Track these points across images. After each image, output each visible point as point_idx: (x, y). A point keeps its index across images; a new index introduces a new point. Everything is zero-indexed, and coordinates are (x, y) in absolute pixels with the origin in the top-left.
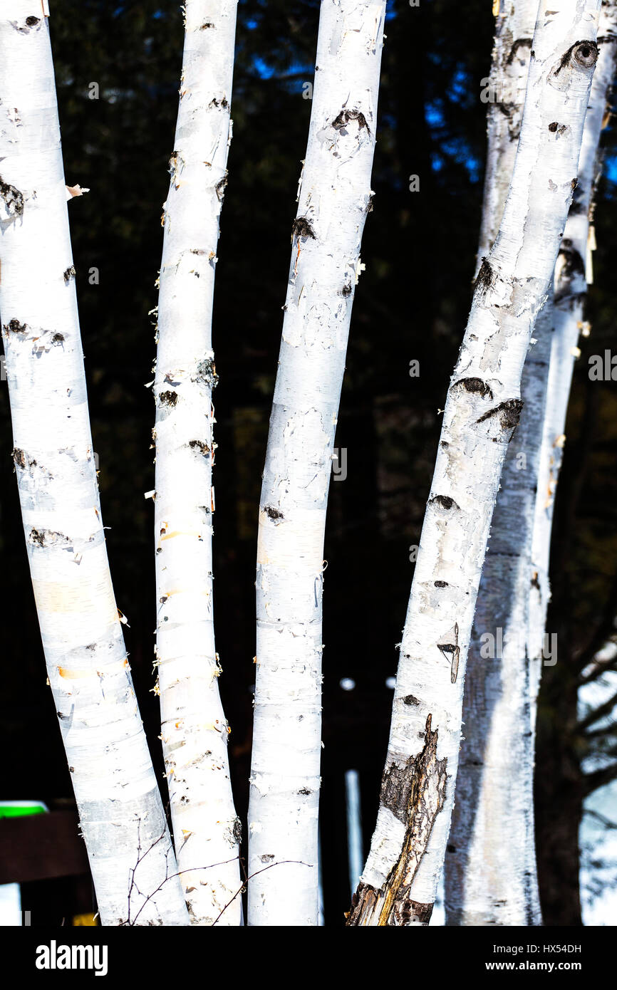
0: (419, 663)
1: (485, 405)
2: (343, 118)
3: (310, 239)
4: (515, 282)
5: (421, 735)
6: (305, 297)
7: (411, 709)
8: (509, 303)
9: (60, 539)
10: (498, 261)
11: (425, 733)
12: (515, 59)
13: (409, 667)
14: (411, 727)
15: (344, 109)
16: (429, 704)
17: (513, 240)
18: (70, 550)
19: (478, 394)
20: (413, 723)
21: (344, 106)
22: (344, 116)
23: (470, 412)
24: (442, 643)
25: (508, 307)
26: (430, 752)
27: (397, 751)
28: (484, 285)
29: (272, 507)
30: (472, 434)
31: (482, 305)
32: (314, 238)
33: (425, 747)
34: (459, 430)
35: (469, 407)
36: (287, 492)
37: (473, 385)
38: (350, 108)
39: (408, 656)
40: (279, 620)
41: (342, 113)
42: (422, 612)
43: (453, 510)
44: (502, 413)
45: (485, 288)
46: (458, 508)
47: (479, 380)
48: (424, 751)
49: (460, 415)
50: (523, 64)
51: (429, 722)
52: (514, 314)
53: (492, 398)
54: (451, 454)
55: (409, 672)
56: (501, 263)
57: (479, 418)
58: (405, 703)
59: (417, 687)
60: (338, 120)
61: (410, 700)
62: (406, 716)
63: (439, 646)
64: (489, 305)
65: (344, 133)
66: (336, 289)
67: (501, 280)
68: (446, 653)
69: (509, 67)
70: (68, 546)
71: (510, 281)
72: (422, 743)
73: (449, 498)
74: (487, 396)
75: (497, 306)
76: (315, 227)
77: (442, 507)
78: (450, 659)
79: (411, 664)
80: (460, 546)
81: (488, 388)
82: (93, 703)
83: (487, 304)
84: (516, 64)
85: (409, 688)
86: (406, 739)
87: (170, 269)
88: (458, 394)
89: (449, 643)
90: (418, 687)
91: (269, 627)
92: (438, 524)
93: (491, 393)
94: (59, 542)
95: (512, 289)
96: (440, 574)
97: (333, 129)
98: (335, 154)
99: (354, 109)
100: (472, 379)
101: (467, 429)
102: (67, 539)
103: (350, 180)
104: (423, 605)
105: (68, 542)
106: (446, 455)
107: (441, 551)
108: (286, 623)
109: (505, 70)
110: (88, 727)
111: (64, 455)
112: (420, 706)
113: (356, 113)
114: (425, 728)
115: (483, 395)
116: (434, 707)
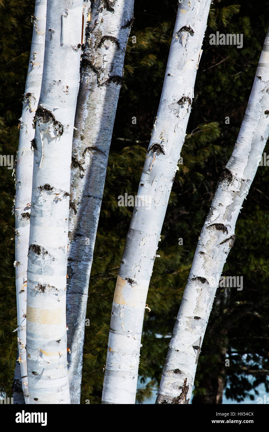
0: (183, 354)
1: (224, 236)
2: (183, 100)
3: (161, 155)
4: (242, 181)
5: (180, 388)
6: (156, 181)
7: (177, 375)
8: (239, 191)
9: (53, 289)
10: (235, 171)
11: (183, 387)
12: (103, 45)
13: (177, 356)
14: (176, 384)
15: (183, 96)
16: (186, 373)
17: (242, 162)
18: (57, 295)
19: (221, 231)
20: (177, 382)
21: (184, 95)
22: (183, 99)
23: (216, 239)
24: (194, 345)
25: (238, 192)
26: (183, 396)
27: (167, 395)
28: (228, 181)
29: (131, 278)
30: (217, 250)
31: (226, 190)
32: (164, 154)
33: (181, 394)
34: (211, 247)
35: (216, 236)
36: (139, 271)
37: (220, 227)
38: (186, 96)
39: (178, 351)
40: (128, 331)
41: (183, 98)
42: (187, 330)
43: (205, 284)
44: (231, 240)
45: (229, 183)
46: (208, 283)
47: (223, 225)
48: (180, 395)
49: (212, 240)
50: (107, 48)
51: (185, 382)
52: (239, 196)
53: (227, 233)
54: (206, 258)
55: (177, 358)
56: (237, 172)
57: (221, 242)
58: (174, 372)
59: (180, 365)
60: (181, 101)
61: (177, 371)
62: (173, 379)
63: (193, 347)
64: (230, 191)
65: (182, 107)
66: (171, 179)
67: (237, 180)
68: (195, 350)
69: (99, 49)
70: (57, 293)
71: (240, 180)
72: (181, 391)
73: (204, 278)
74: (226, 232)
75: (234, 191)
76: (165, 149)
77: (200, 282)
78: (197, 352)
79: (179, 354)
80: (207, 301)
81: (226, 229)
82: (55, 368)
83: (229, 190)
84: (103, 48)
85: (177, 365)
86: (173, 389)
87: (28, 152)
88: (212, 230)
89: (197, 345)
90: (182, 365)
91: (122, 334)
92: (197, 290)
93: (227, 231)
94: (52, 291)
95: (241, 184)
96: (197, 313)
97: (177, 105)
98: (178, 116)
99: (188, 96)
100: (219, 224)
101: (214, 247)
102: (57, 289)
103: (182, 129)
104: (187, 327)
105: (57, 291)
106: (203, 258)
107: (198, 302)
108: (131, 333)
109: (96, 50)
110: (51, 379)
111: (61, 250)
112: (182, 374)
113: (188, 98)
114: (183, 384)
115: (224, 232)
116: (188, 375)
